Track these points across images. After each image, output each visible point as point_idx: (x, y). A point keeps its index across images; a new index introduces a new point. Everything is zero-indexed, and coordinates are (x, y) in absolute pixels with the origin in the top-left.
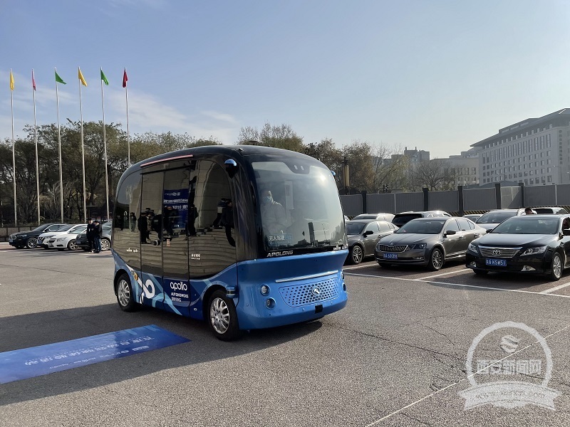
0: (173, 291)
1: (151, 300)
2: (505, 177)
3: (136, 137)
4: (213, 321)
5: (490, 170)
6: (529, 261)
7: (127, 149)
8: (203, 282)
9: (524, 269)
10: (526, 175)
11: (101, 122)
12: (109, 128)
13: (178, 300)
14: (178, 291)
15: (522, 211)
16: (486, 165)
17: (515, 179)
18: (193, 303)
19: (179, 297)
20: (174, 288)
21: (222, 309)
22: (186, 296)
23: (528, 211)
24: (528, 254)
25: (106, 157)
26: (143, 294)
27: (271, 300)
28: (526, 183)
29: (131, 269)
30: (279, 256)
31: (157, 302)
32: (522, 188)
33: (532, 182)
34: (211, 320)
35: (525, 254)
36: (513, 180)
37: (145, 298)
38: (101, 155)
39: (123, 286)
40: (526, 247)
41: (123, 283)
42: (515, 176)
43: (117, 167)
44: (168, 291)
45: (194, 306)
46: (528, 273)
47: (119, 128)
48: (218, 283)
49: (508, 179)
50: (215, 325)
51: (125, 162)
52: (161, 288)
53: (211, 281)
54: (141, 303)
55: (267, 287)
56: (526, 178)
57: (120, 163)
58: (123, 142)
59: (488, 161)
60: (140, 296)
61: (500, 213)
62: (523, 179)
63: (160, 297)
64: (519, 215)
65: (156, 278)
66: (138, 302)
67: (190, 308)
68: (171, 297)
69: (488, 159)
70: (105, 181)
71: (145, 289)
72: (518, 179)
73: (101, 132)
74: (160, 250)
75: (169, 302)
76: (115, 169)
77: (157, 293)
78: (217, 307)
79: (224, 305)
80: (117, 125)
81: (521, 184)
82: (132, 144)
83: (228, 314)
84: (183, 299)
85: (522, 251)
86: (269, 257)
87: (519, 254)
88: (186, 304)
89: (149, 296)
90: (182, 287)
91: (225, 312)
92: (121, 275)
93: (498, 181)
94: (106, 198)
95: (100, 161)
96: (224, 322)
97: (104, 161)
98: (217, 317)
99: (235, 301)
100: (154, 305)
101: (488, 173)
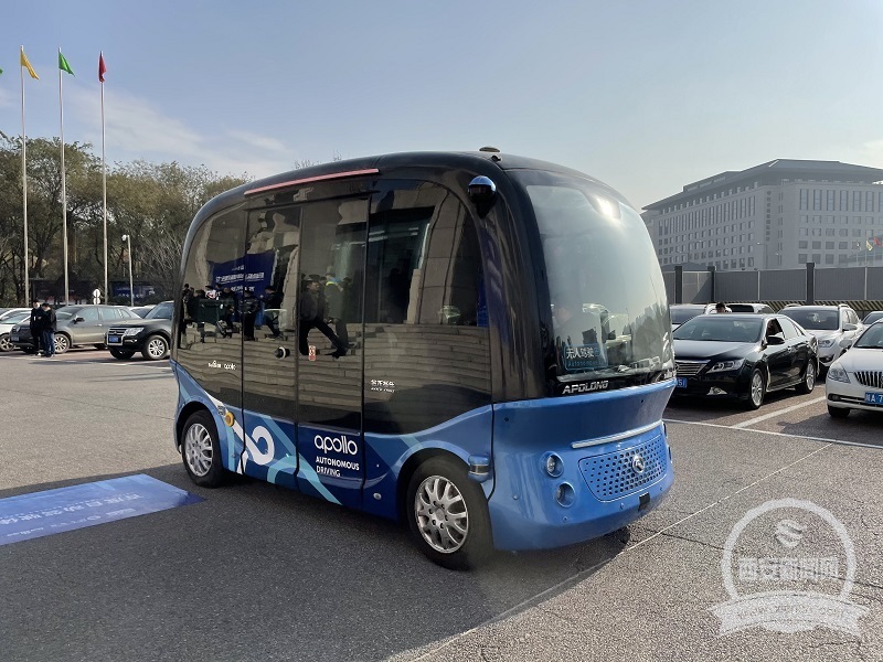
0: (321, 453)
1: (265, 469)
2: (690, 257)
3: (118, 167)
4: (421, 524)
5: (668, 246)
6: (718, 380)
7: (100, 186)
8: (400, 441)
9: (711, 392)
10: (718, 255)
11: (56, 140)
12: (71, 151)
13: (335, 473)
14: (332, 455)
15: (711, 307)
16: (663, 237)
17: (704, 261)
18: (371, 483)
19: (335, 467)
20: (324, 446)
21: (447, 500)
22: (356, 467)
23: (720, 308)
24: (718, 370)
25: (64, 199)
26: (245, 456)
27: (565, 488)
28: (718, 266)
29: (217, 403)
30: (585, 392)
31: (281, 474)
32: (713, 274)
33: (726, 266)
34: (416, 523)
35: (713, 370)
36: (700, 261)
37: (251, 463)
38: (56, 194)
39: (198, 436)
40: (715, 359)
41: (196, 431)
42: (703, 256)
43: (84, 215)
44: (309, 453)
45: (375, 489)
46: (716, 398)
47: (88, 151)
48: (441, 444)
49: (692, 261)
50: (429, 532)
51: (97, 208)
52: (292, 447)
53: (421, 439)
54: (239, 471)
55: (555, 459)
56: (718, 259)
57: (88, 209)
58: (95, 175)
59: (666, 233)
60: (238, 457)
61: (680, 310)
62: (714, 260)
63: (287, 464)
64: (707, 313)
65: (279, 424)
66: (232, 468)
67: (363, 493)
68: (314, 465)
69: (666, 229)
70: (62, 239)
71: (249, 443)
72: (707, 261)
73: (57, 157)
74: (293, 366)
75: (309, 474)
76: (80, 219)
77: (279, 455)
78: (434, 495)
79: (453, 493)
80: (85, 145)
81: (711, 268)
82: (109, 179)
83: (464, 514)
84: (343, 471)
85: (710, 366)
86: (567, 394)
87: (704, 370)
88: (354, 484)
89: (261, 459)
90: (345, 446)
91: (457, 508)
92: (191, 415)
93: (679, 262)
94: (64, 266)
95: (55, 205)
96: (453, 530)
97: (61, 205)
98: (434, 517)
99: (487, 488)
100: (271, 478)
101: (666, 249)
